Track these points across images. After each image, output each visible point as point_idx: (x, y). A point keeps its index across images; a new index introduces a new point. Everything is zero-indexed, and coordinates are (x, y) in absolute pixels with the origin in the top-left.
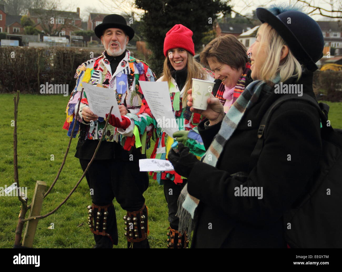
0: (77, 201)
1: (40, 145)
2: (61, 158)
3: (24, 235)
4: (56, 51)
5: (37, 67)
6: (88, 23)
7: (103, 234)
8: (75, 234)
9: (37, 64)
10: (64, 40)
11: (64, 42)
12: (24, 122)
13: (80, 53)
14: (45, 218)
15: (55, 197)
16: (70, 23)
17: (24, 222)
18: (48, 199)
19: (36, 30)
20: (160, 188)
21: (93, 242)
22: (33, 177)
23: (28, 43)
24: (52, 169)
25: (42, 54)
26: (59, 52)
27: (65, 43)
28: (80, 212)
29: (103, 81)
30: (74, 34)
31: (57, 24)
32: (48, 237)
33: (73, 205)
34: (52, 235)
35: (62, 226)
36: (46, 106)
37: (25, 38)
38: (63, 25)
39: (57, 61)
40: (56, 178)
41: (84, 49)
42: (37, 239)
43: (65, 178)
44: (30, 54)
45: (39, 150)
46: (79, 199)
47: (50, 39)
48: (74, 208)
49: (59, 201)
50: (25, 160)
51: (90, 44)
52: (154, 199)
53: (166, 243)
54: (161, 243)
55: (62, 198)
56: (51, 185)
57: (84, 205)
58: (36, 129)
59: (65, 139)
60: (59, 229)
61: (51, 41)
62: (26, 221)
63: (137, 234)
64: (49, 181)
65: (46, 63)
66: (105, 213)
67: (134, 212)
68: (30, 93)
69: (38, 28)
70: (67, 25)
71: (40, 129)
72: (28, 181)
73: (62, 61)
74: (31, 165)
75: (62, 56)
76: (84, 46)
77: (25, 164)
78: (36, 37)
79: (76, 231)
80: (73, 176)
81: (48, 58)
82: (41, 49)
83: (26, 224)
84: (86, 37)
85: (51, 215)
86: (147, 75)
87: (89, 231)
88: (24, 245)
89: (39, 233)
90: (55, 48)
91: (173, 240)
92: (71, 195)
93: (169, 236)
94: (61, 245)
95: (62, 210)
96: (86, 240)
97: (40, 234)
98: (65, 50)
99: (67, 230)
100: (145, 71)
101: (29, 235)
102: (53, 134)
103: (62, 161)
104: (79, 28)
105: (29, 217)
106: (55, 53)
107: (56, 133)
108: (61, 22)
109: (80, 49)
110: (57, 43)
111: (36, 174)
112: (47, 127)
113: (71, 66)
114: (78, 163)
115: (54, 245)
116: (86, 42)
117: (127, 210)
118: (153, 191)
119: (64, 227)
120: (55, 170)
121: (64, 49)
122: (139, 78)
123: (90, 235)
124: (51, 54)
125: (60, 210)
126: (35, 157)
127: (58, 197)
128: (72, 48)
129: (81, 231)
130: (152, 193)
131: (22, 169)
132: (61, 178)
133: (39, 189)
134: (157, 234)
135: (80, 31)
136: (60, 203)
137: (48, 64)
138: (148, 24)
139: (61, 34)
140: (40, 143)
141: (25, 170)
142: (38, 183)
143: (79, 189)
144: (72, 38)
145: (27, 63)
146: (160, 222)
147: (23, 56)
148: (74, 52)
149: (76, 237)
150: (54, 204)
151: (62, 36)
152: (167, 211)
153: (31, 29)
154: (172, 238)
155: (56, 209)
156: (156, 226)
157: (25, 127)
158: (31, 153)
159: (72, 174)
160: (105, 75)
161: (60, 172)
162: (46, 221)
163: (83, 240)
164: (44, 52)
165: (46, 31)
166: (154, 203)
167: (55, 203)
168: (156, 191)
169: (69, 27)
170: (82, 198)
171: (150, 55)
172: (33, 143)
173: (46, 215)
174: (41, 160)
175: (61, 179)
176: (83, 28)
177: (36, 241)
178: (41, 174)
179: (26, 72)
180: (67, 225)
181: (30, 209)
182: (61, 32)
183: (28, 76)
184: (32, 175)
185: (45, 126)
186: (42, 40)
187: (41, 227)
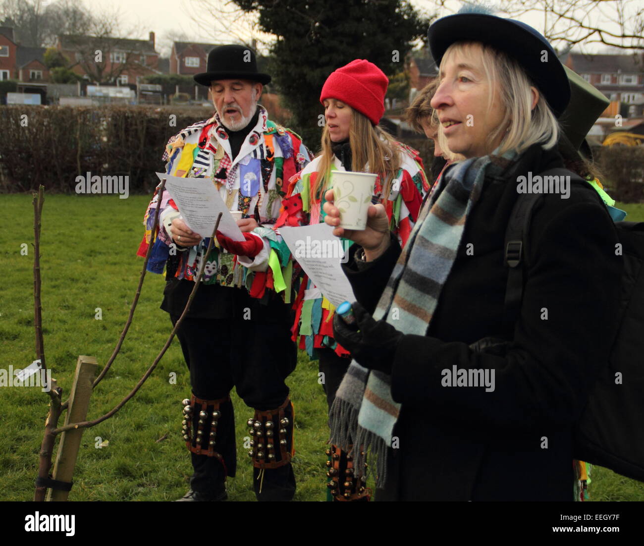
0: (155, 392)
1: (84, 288)
2: (124, 314)
3: (56, 458)
4: (112, 113)
5: (76, 144)
6: (170, 61)
7: (209, 453)
8: (151, 456)
9: (75, 139)
10: (126, 92)
11: (125, 96)
12: (53, 247)
13: (157, 116)
14: (94, 427)
15: (112, 386)
16: (136, 62)
17: (55, 434)
18: (100, 391)
19: (72, 74)
20: (311, 367)
21: (187, 470)
22: (70, 350)
23: (58, 99)
24: (107, 335)
25: (85, 119)
26: (118, 115)
27: (127, 98)
28: (161, 414)
29: (216, 171)
30: (146, 81)
31: (113, 64)
32: (101, 461)
33: (148, 401)
34: (109, 458)
35: (128, 440)
36: (94, 216)
37: (53, 89)
38: (124, 65)
39: (114, 131)
40: (115, 351)
41: (164, 109)
42: (81, 465)
43: (131, 351)
44: (63, 119)
45: (81, 299)
46: (159, 390)
47: (100, 91)
48: (149, 406)
49: (121, 394)
50: (56, 318)
51: (175, 100)
52: (300, 388)
53: (324, 469)
54: (314, 470)
55: (127, 388)
56: (105, 364)
57: (168, 400)
58: (76, 260)
59: (131, 278)
60: (122, 446)
61: (101, 94)
62: (60, 432)
63: (272, 453)
64: (101, 356)
65: (92, 136)
66: (215, 414)
67: (268, 411)
68: (63, 192)
69: (77, 71)
70: (131, 65)
71: (82, 259)
72: (62, 357)
73: (123, 132)
74: (67, 327)
75: (122, 122)
76: (163, 104)
77: (56, 325)
78: (73, 87)
79: (154, 449)
80: (147, 346)
81: (96, 127)
82: (82, 109)
83: (60, 439)
84: (168, 87)
85: (107, 421)
86: (298, 159)
87: (178, 449)
88: (56, 478)
89: (84, 455)
90: (109, 108)
91: (337, 464)
92: (144, 381)
93: (329, 455)
94: (127, 476)
95: (126, 410)
96: (174, 466)
97: (86, 456)
98: (128, 111)
99: (136, 448)
100: (295, 152)
101: (65, 459)
102: (109, 268)
103: (126, 318)
104: (154, 70)
105: (64, 425)
106: (109, 117)
107: (113, 267)
108: (121, 60)
109: (157, 109)
110: (114, 99)
111: (78, 344)
112: (95, 256)
113: (139, 140)
114: (156, 322)
115: (112, 477)
116: (168, 96)
117: (256, 409)
118: (298, 373)
119: (131, 442)
120: (111, 336)
121: (126, 109)
122: (283, 164)
123: (181, 457)
124: (102, 119)
125: (123, 409)
126: (74, 311)
127: (119, 386)
128: (141, 108)
129: (163, 450)
130: (297, 376)
131: (51, 335)
132: (125, 350)
133: (83, 371)
134: (307, 453)
135: (155, 76)
136: (124, 398)
137: (97, 138)
138: (284, 62)
139: (120, 82)
140: (83, 285)
141: (56, 336)
142: (81, 361)
143: (158, 370)
144: (141, 88)
145: (57, 135)
146: (311, 431)
147: (49, 123)
148: (145, 115)
149: (154, 460)
150: (112, 400)
151: (122, 85)
152: (324, 409)
153: (64, 72)
154: (336, 459)
155: (116, 408)
156: (305, 438)
157: (54, 257)
158: (67, 304)
159: (144, 342)
160: (220, 160)
161: (123, 338)
162: (98, 432)
163: (168, 466)
164: (88, 115)
165: (91, 76)
166: (300, 394)
167: (114, 398)
168: (303, 373)
169: (135, 69)
170: (164, 387)
171: (289, 119)
172: (69, 286)
173: (97, 420)
174: (85, 317)
175: (124, 353)
176: (160, 70)
177: (78, 469)
178: (86, 343)
179: (54, 152)
180: (137, 439)
181: (66, 410)
182: (121, 77)
183: (60, 161)
184: (70, 346)
185: (93, 254)
186: (84, 93)
187: (88, 443)
